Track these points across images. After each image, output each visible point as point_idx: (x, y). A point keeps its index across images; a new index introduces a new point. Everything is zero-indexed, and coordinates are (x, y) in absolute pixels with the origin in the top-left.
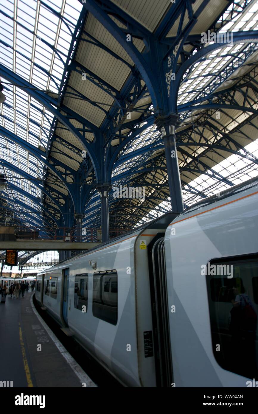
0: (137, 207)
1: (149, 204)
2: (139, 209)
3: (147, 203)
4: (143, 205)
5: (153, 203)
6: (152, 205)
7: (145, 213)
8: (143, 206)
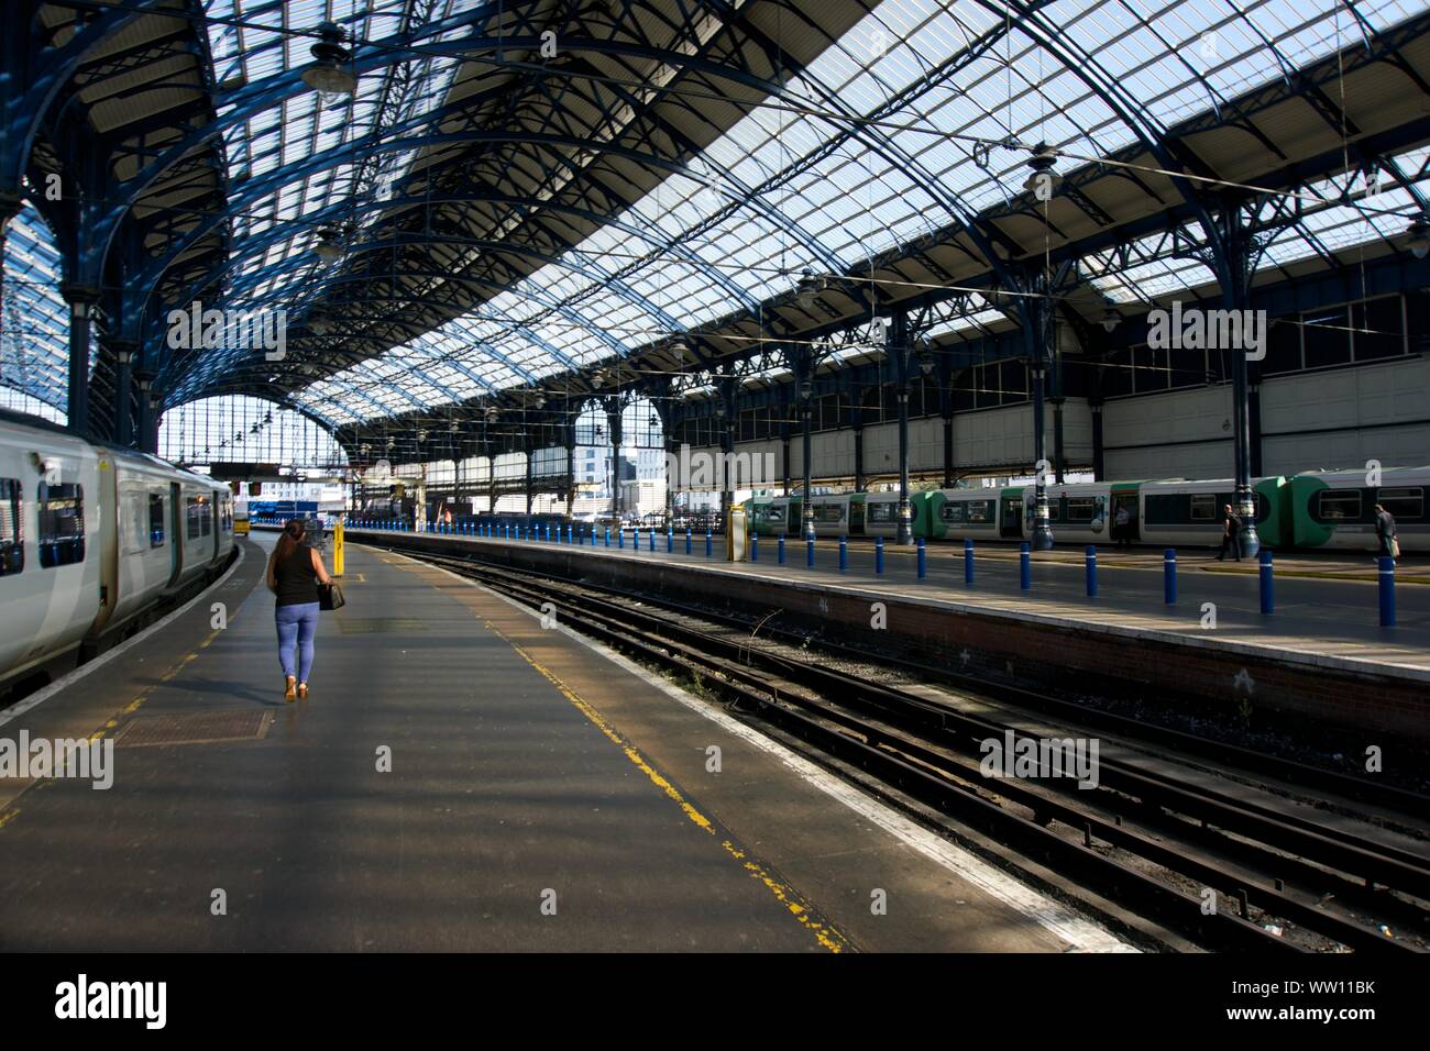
0: (449, 276)
1: (496, 270)
2: (456, 282)
3: (490, 267)
4: (473, 270)
5: (509, 267)
6: (504, 275)
7: (476, 299)
8: (474, 275)
